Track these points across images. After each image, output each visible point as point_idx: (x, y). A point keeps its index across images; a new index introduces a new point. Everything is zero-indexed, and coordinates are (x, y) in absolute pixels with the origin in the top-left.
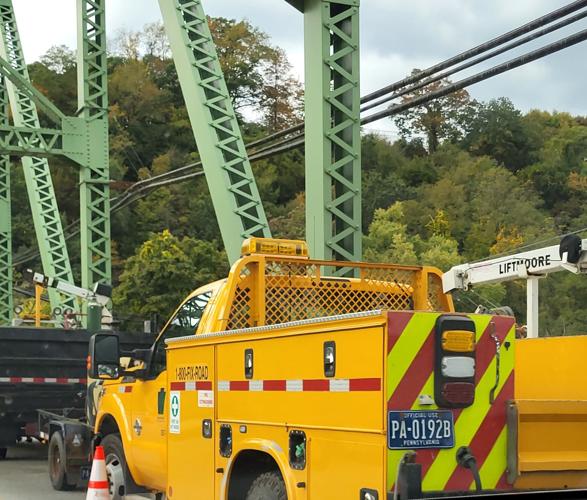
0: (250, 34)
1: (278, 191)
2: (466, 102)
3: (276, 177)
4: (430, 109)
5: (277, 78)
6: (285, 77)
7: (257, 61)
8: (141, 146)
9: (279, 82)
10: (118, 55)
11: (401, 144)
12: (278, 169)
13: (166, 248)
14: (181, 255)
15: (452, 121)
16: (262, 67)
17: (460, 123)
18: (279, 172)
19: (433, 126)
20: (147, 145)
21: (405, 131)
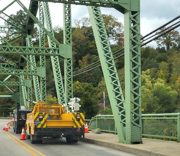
0: (112, 19)
1: (118, 65)
2: (178, 35)
4: (167, 38)
5: (120, 31)
7: (114, 26)
8: (80, 53)
9: (121, 32)
10: (74, 27)
11: (158, 49)
13: (77, 86)
14: (81, 87)
15: (174, 41)
16: (116, 28)
17: (176, 42)
19: (168, 43)
20: (82, 53)
21: (159, 45)
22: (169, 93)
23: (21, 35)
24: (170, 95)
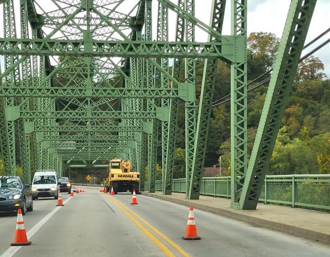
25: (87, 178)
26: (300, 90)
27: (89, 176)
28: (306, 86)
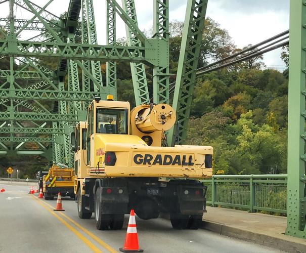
0: (211, 24)
1: (214, 101)
3: (216, 94)
5: (223, 44)
6: (227, 43)
7: (215, 36)
9: (225, 46)
12: (217, 90)
16: (217, 39)
18: (217, 91)
22: (278, 146)
23: (60, 33)
24: (278, 149)
25: (8, 170)
26: (241, 79)
27: (10, 168)
28: (247, 75)
